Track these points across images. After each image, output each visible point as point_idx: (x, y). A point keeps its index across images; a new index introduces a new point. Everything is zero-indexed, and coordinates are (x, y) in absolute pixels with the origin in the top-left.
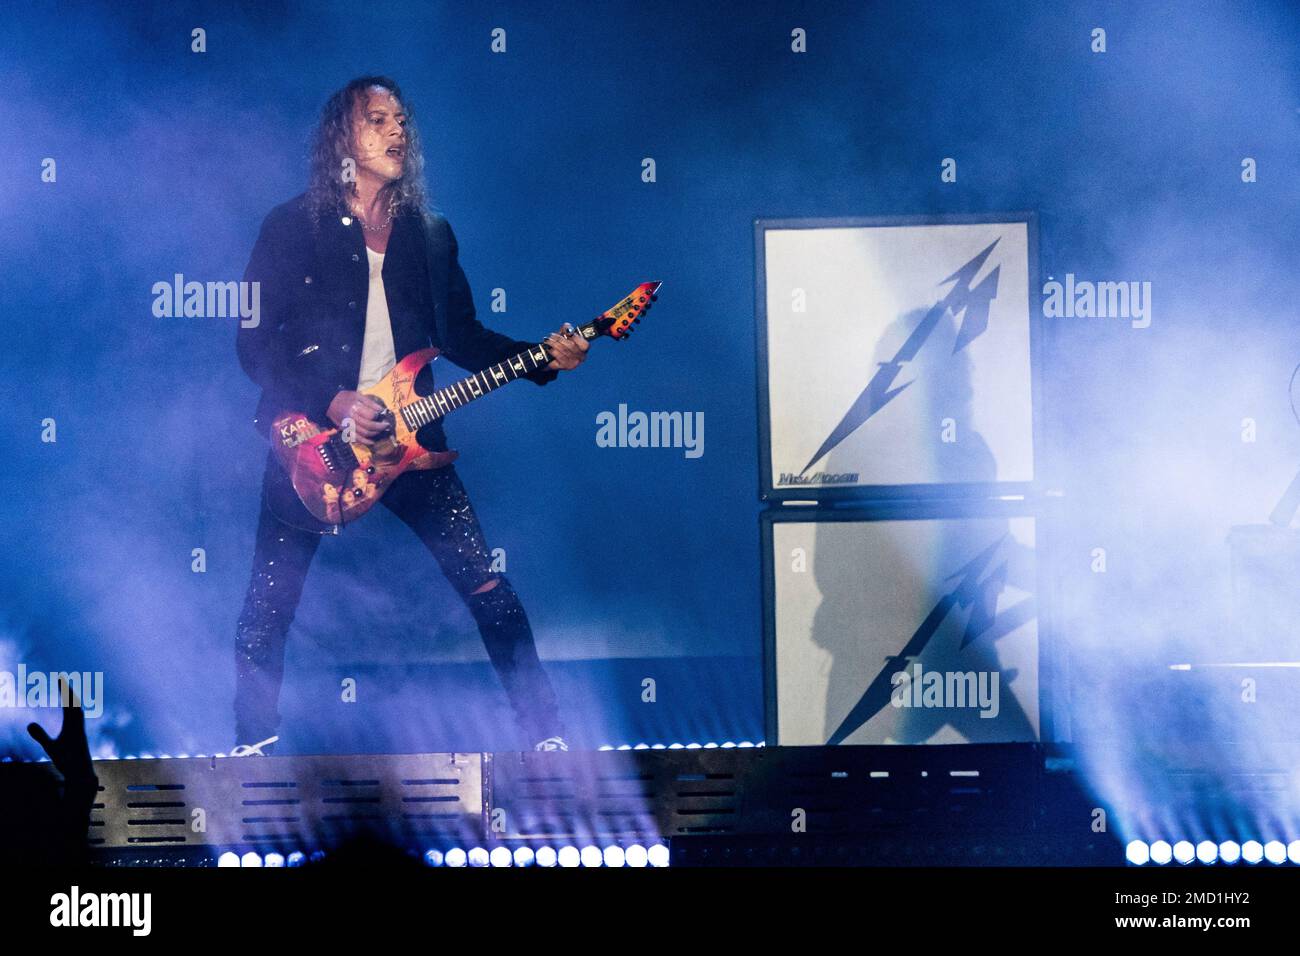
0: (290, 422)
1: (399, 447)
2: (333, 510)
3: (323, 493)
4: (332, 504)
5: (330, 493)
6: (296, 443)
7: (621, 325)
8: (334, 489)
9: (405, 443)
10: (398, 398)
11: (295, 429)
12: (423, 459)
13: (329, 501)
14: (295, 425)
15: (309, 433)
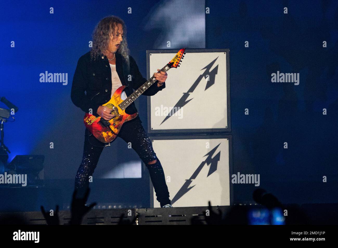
0: (88, 118)
1: (121, 116)
2: (107, 139)
3: (102, 135)
4: (106, 137)
5: (104, 134)
6: (91, 123)
7: (176, 63)
8: (105, 133)
9: (122, 114)
10: (117, 102)
11: (90, 119)
12: (128, 117)
13: (105, 137)
14: (90, 118)
15: (94, 120)
